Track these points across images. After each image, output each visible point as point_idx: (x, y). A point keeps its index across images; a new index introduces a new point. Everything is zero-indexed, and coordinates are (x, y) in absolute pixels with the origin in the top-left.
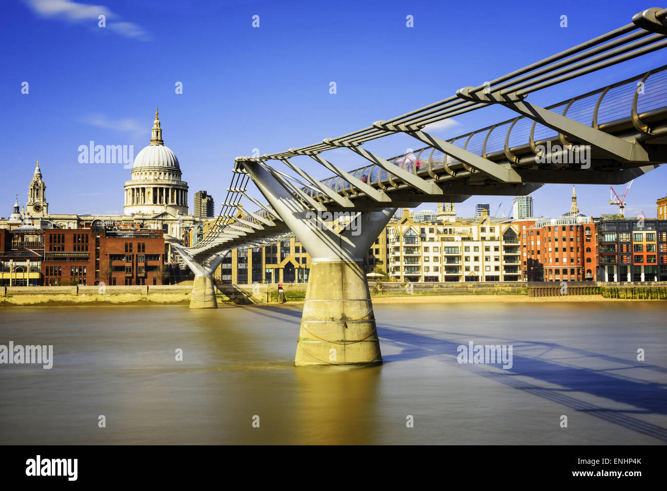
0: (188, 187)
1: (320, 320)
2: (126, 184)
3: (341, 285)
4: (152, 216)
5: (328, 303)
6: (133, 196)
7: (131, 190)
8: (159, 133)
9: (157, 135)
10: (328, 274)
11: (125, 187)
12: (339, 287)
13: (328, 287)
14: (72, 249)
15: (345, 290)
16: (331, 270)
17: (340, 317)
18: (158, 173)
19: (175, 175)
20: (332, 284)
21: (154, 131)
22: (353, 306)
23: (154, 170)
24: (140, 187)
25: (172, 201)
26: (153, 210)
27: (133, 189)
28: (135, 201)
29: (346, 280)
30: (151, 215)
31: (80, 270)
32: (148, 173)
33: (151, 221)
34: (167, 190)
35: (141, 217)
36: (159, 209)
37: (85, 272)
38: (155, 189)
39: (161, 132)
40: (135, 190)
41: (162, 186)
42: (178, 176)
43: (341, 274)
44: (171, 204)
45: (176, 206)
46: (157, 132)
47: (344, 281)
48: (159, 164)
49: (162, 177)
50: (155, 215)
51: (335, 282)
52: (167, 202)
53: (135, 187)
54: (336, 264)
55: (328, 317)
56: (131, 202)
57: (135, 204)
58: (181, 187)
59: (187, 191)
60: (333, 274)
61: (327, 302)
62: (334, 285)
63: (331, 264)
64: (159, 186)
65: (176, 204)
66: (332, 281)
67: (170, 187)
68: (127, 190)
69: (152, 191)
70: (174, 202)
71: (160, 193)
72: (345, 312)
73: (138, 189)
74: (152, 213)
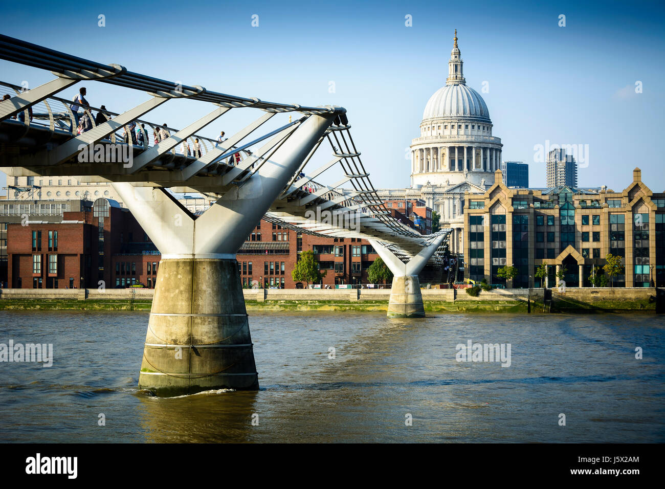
0: (502, 145)
1: (160, 343)
2: (413, 143)
3: (191, 293)
4: (446, 189)
5: (171, 319)
6: (422, 159)
7: (419, 152)
8: (459, 68)
9: (456, 70)
10: (172, 278)
11: (411, 147)
12: (186, 295)
13: (172, 295)
14: (271, 238)
15: (195, 300)
16: (177, 272)
17: (186, 338)
18: (456, 125)
19: (481, 128)
20: (177, 291)
21: (452, 64)
22: (207, 323)
23: (450, 121)
24: (431, 146)
25: (477, 166)
26: (447, 179)
27: (421, 150)
28: (426, 168)
29: (197, 285)
30: (444, 187)
31: (277, 267)
32: (442, 126)
33: (445, 196)
34: (470, 149)
35: (430, 190)
36: (457, 178)
37: (283, 269)
38: (452, 149)
39: (462, 65)
40: (425, 151)
41: (461, 145)
42: (486, 128)
43: (190, 277)
44: (476, 171)
45: (482, 173)
46: (456, 66)
47: (195, 287)
48: (458, 112)
49: (462, 131)
50: (450, 187)
51: (182, 288)
52: (469, 167)
53: (423, 147)
54: (184, 262)
55: (170, 338)
56: (419, 170)
57: (424, 171)
58: (490, 146)
59: (501, 151)
60: (179, 276)
61: (169, 317)
62: (181, 292)
63: (178, 263)
64: (457, 145)
65: (483, 171)
66: (178, 287)
67: (474, 145)
68: (413, 151)
69: (447, 152)
70: (480, 167)
71: (458, 155)
72: (194, 333)
73: (428, 149)
74: (444, 184)
